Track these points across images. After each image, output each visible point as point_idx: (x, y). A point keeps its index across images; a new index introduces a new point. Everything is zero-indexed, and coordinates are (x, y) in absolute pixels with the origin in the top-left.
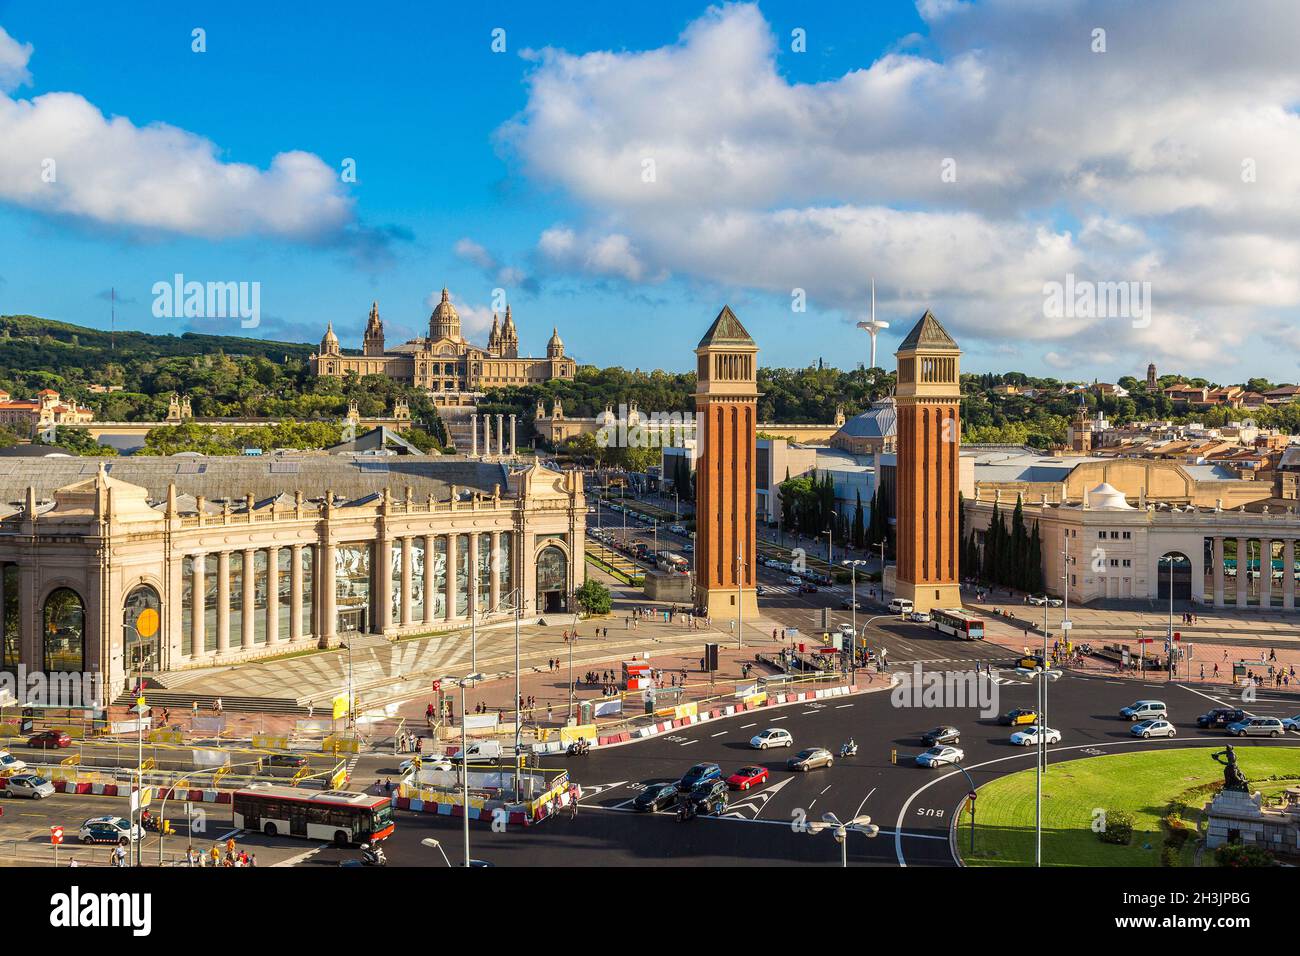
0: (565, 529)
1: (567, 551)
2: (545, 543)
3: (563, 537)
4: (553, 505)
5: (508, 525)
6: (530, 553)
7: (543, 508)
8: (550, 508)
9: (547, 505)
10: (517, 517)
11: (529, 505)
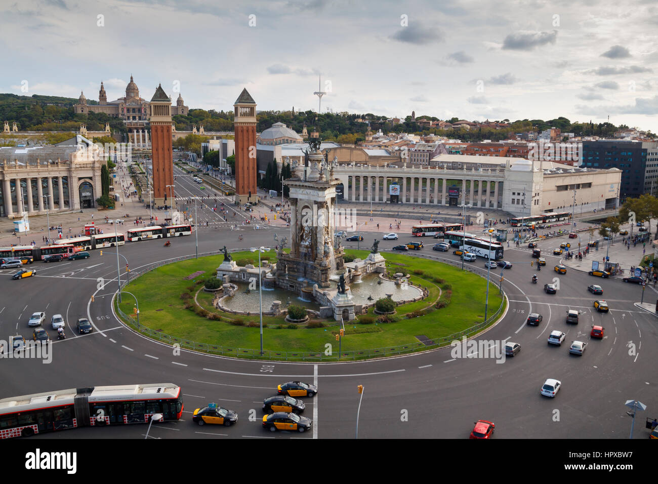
0: (91, 175)
1: (93, 184)
2: (82, 181)
3: (91, 178)
4: (85, 166)
5: (65, 174)
6: (75, 185)
7: (81, 167)
8: (84, 167)
9: (82, 166)
10: (69, 170)
11: (73, 166)
